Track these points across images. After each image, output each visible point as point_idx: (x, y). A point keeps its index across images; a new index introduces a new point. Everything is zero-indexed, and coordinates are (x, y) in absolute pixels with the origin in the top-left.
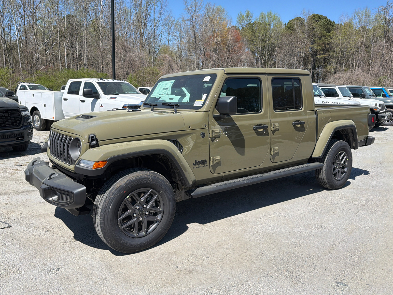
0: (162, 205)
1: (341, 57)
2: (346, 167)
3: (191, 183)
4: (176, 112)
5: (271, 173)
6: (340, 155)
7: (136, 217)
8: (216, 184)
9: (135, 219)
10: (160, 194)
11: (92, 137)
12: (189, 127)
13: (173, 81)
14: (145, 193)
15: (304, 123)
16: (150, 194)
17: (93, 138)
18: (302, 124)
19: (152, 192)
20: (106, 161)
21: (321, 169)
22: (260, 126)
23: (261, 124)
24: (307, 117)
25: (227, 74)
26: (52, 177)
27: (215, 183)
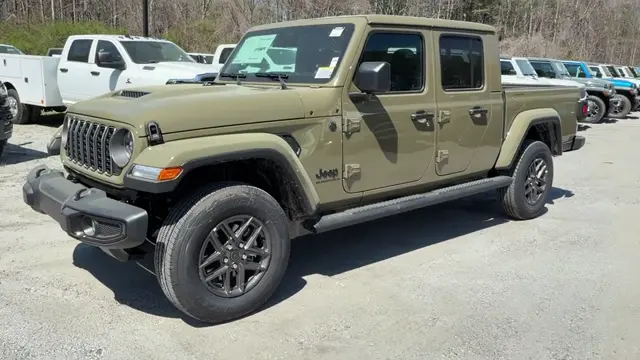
0: (269, 246)
1: (511, 12)
2: (544, 183)
3: (314, 208)
4: (284, 88)
5: (436, 193)
6: (537, 164)
7: (227, 264)
8: (353, 210)
9: (226, 267)
10: (265, 225)
11: (152, 127)
12: (311, 113)
13: (274, 36)
14: (240, 224)
15: (486, 111)
16: (250, 226)
17: (153, 129)
18: (484, 113)
19: (252, 221)
20: (180, 168)
21: (507, 187)
22: (421, 114)
23: (423, 112)
24: (492, 102)
25: (372, 24)
26: (82, 195)
27: (350, 208)
